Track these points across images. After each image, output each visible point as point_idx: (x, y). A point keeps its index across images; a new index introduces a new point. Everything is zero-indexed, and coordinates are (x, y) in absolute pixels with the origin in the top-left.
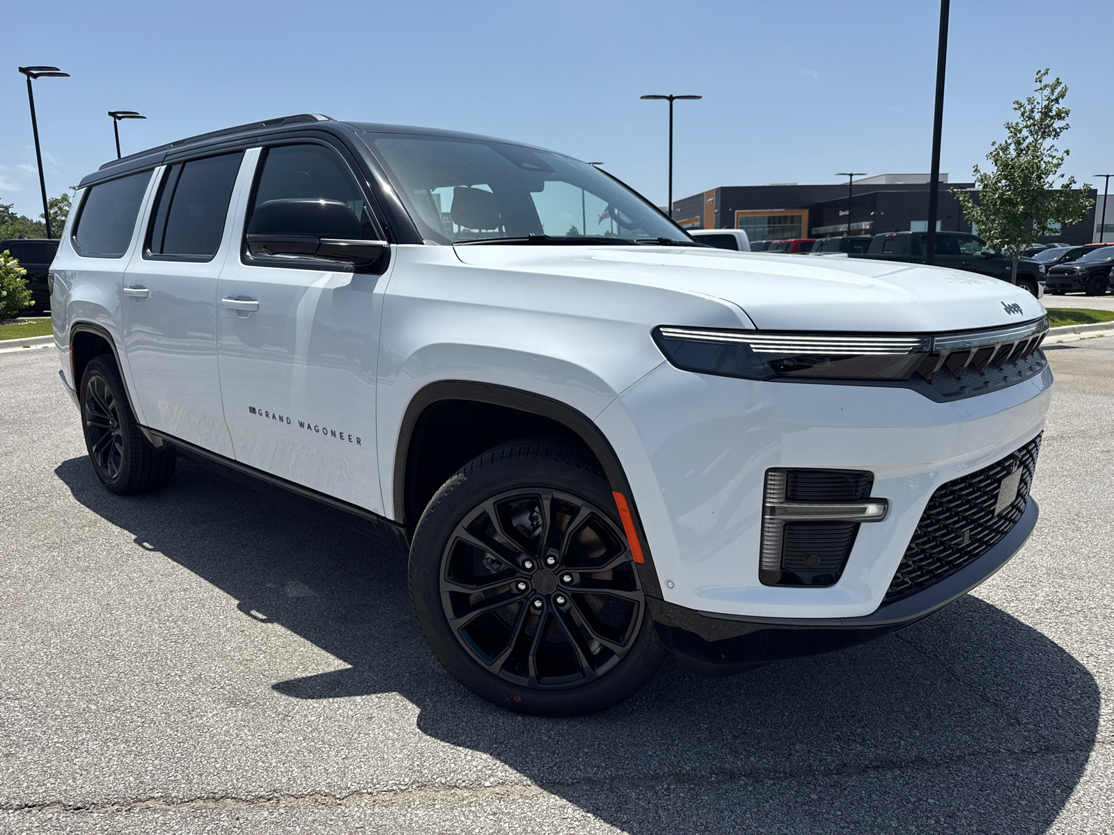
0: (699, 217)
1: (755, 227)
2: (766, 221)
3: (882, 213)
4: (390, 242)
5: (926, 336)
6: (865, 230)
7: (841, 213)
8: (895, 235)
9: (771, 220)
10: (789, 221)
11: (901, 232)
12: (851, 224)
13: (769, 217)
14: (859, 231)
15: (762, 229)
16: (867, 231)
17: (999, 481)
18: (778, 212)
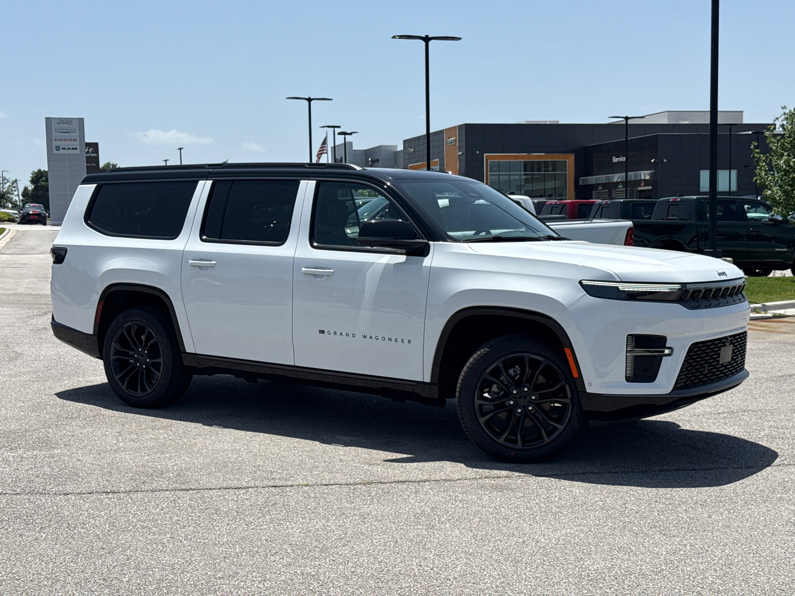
0: (438, 160)
1: (510, 175)
2: (522, 168)
3: (665, 161)
4: (429, 241)
5: (684, 284)
6: (645, 180)
7: (615, 160)
8: (679, 199)
9: (527, 166)
10: (550, 168)
11: (686, 197)
12: (629, 173)
13: (524, 162)
14: (638, 182)
15: (518, 177)
16: (647, 183)
17: (720, 348)
18: (538, 156)
